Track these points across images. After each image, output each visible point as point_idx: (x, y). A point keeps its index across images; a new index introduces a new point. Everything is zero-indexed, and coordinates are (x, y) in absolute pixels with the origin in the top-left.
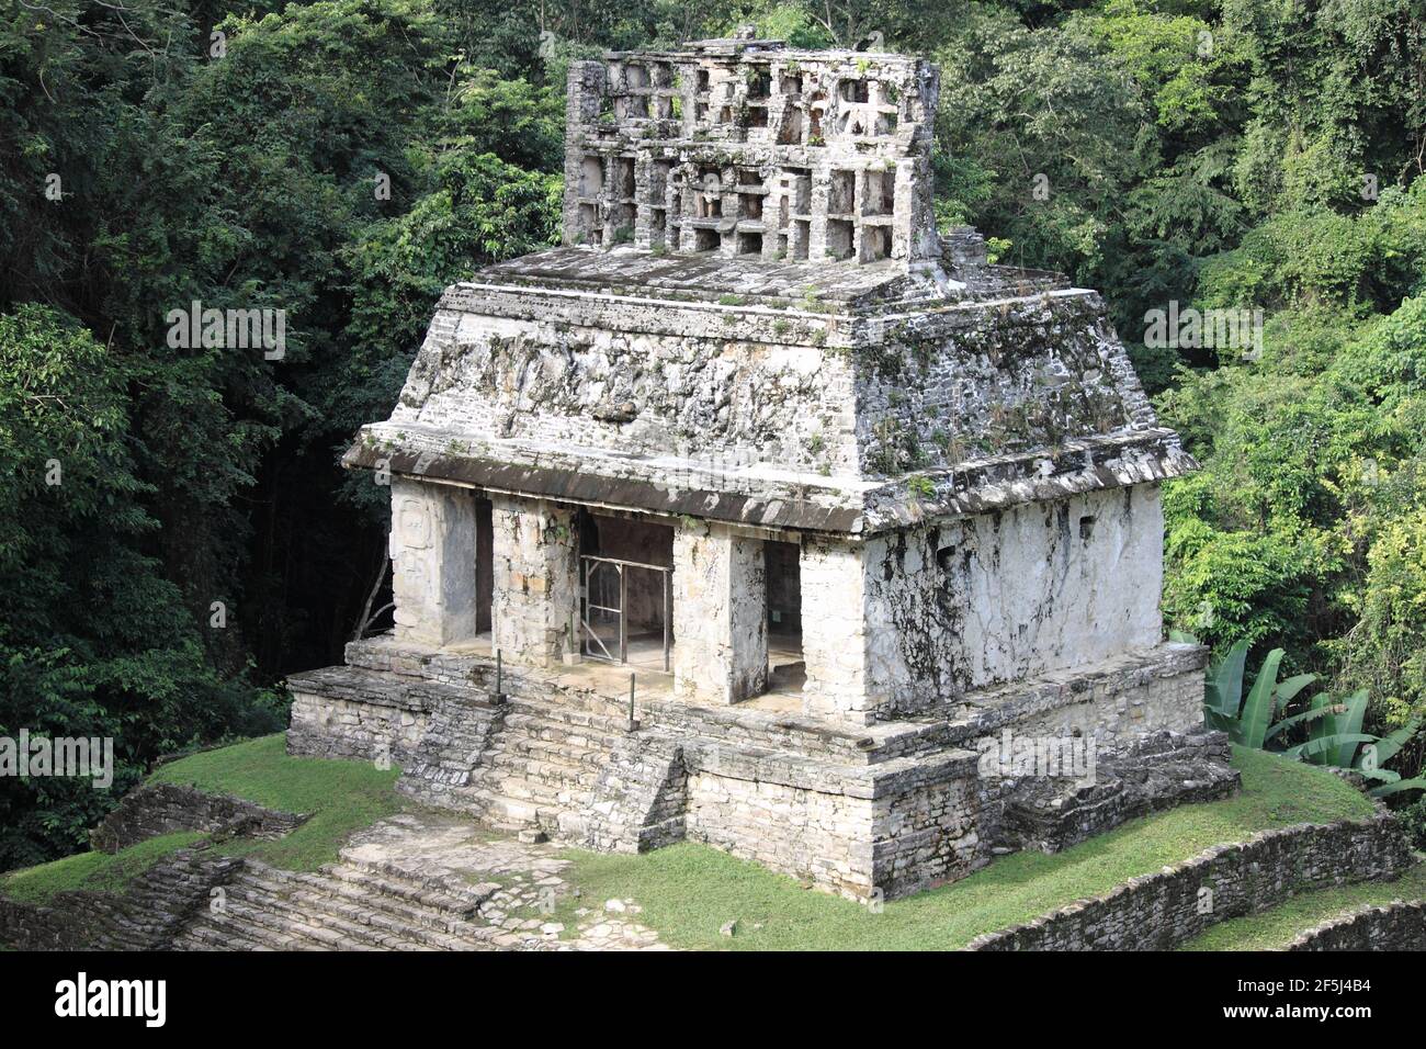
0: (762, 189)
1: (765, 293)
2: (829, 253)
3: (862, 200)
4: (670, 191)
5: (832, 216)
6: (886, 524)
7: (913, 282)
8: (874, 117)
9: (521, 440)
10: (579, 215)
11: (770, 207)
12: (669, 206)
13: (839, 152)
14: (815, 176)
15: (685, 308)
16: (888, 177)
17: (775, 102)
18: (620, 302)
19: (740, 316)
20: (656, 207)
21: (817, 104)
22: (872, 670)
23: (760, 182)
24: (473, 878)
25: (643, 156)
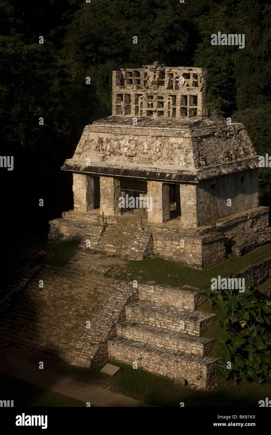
0: (164, 100)
1: (168, 125)
2: (181, 115)
3: (189, 102)
4: (140, 101)
5: (181, 106)
6: (202, 179)
7: (203, 122)
8: (192, 82)
9: (107, 162)
10: (116, 108)
11: (166, 104)
12: (139, 105)
13: (184, 91)
14: (177, 97)
15: (148, 129)
16: (195, 98)
17: (167, 79)
18: (131, 128)
19: (162, 131)
20: (136, 105)
21: (177, 80)
22: (198, 214)
23: (163, 99)
24: (104, 267)
25: (132, 93)
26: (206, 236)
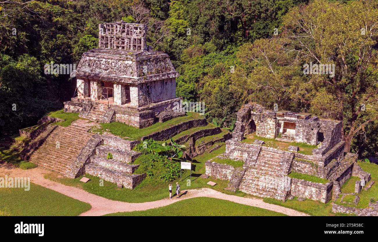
1: (125, 54)
2: (133, 49)
3: (137, 42)
4: (113, 41)
5: (133, 44)
6: (141, 83)
7: (144, 53)
8: (139, 32)
9: (94, 72)
10: (101, 44)
11: (125, 43)
12: (112, 43)
13: (134, 36)
14: (131, 39)
15: (115, 56)
16: (140, 40)
17: (126, 30)
18: (106, 55)
19: (122, 57)
21: (131, 30)
22: (139, 101)
23: (124, 40)
24: (88, 127)
25: (109, 36)
26: (142, 112)
